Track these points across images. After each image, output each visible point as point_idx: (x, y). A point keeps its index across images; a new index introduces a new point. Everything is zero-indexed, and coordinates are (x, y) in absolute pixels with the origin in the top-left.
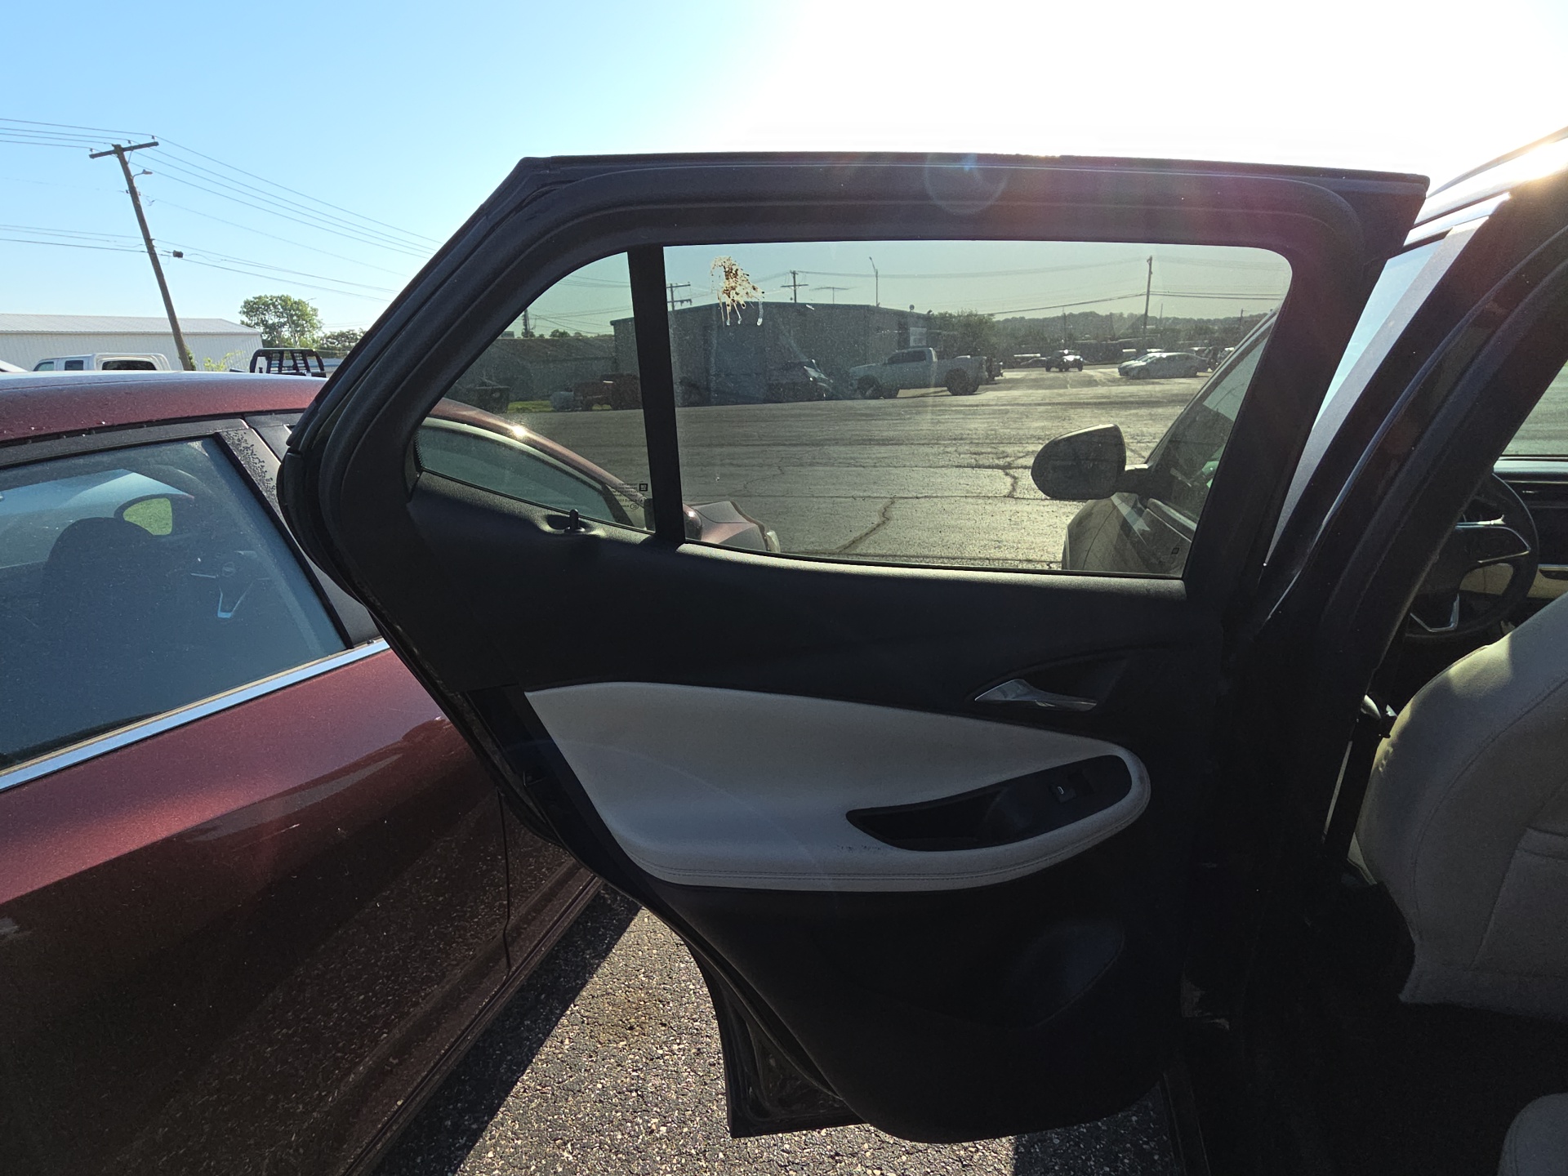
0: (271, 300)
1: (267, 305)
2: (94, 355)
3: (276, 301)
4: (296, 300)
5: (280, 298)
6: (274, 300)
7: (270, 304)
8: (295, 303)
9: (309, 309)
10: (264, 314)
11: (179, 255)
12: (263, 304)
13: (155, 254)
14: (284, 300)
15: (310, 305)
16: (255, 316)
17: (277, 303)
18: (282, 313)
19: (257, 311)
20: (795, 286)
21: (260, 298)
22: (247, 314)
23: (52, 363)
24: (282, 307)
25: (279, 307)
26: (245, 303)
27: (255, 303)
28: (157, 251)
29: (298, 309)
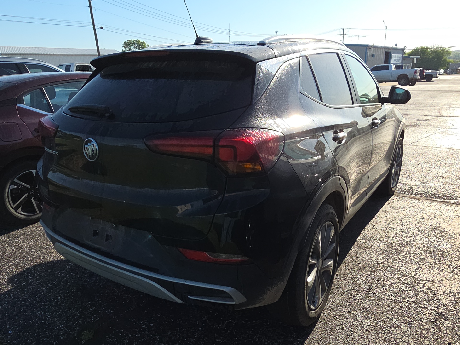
0: (133, 41)
1: (131, 43)
2: (74, 63)
3: (135, 42)
4: (142, 41)
5: (136, 41)
6: (134, 42)
7: (133, 43)
8: (142, 42)
9: (146, 45)
10: (130, 47)
11: (102, 28)
12: (130, 43)
13: (95, 28)
14: (138, 41)
15: (147, 43)
16: (127, 48)
17: (135, 43)
18: (136, 46)
19: (128, 46)
20: (343, 34)
21: (130, 41)
22: (124, 47)
23: (62, 66)
24: (137, 44)
25: (136, 44)
26: (124, 43)
27: (128, 43)
28: (96, 27)
29: (142, 45)
